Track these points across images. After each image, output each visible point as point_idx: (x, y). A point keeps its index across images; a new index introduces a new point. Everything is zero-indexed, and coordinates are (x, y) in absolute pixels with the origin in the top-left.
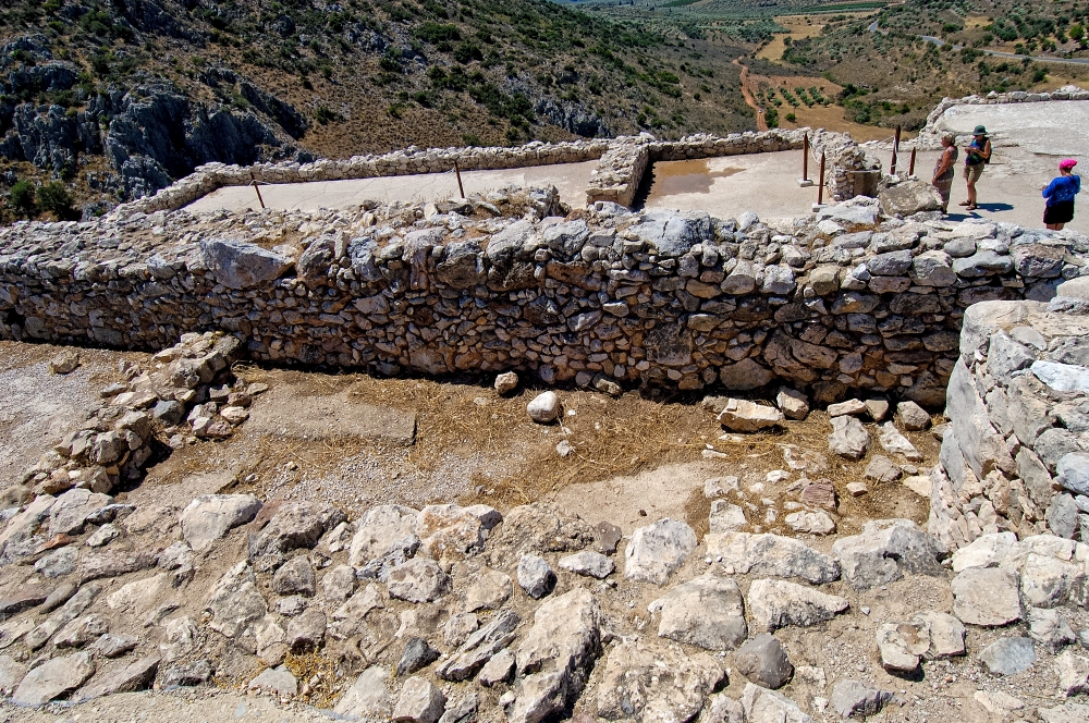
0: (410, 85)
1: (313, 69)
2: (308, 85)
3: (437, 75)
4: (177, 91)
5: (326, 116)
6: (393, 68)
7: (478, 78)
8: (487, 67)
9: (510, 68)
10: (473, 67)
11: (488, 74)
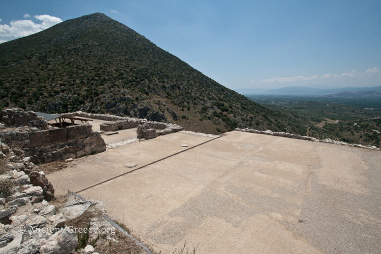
0: (208, 114)
1: (185, 107)
2: (183, 110)
3: (215, 113)
4: (150, 106)
5: (184, 117)
6: (205, 109)
7: (226, 115)
8: (229, 113)
9: (235, 115)
10: (225, 113)
11: (228, 115)
